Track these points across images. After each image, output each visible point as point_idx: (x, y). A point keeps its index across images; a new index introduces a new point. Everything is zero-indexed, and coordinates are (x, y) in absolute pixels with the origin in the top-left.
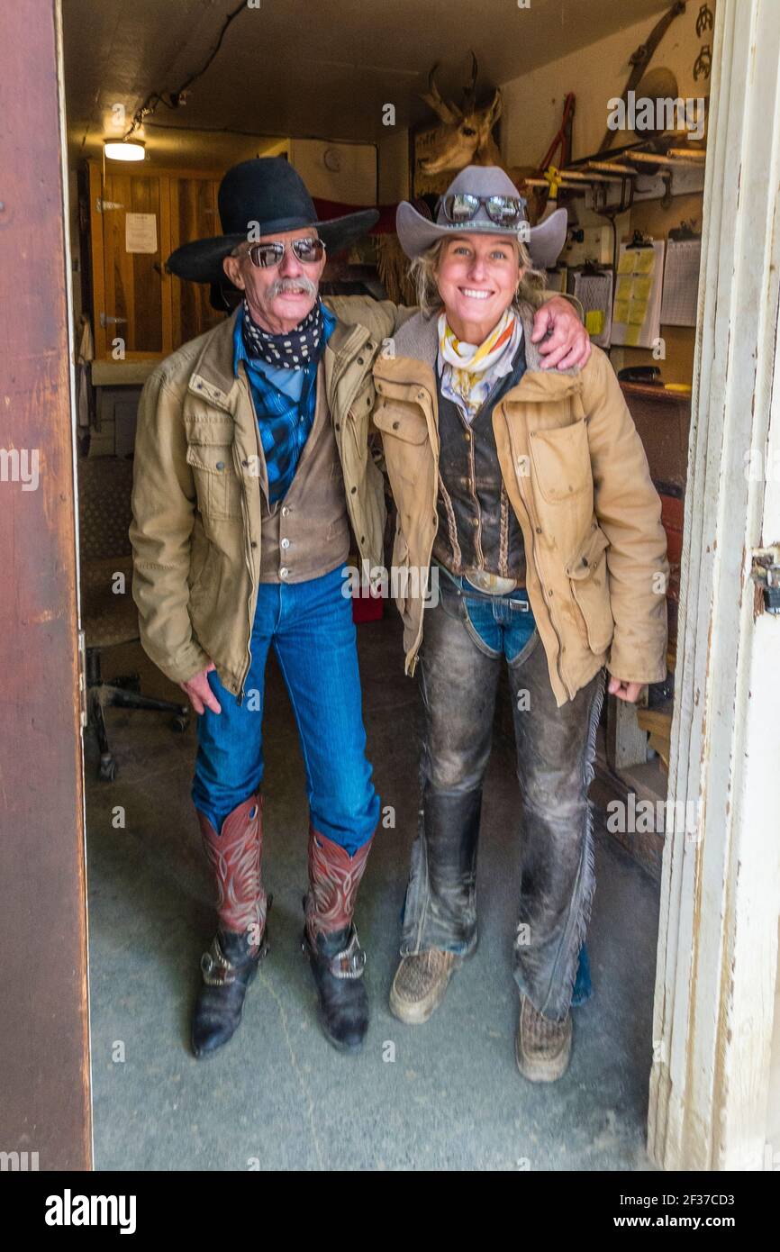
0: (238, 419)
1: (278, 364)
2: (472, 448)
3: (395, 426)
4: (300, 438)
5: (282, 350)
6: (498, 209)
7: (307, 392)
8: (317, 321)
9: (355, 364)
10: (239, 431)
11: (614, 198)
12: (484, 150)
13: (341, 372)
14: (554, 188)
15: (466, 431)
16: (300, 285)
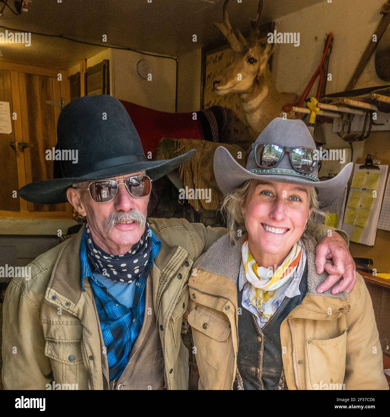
0: (85, 324)
1: (115, 279)
2: (262, 348)
3: (205, 326)
4: (133, 336)
5: (119, 270)
6: (299, 158)
7: (138, 301)
8: (146, 245)
9: (176, 279)
10: (87, 333)
11: (357, 127)
12: (262, 77)
13: (165, 286)
14: (313, 115)
15: (259, 335)
16: (132, 217)
